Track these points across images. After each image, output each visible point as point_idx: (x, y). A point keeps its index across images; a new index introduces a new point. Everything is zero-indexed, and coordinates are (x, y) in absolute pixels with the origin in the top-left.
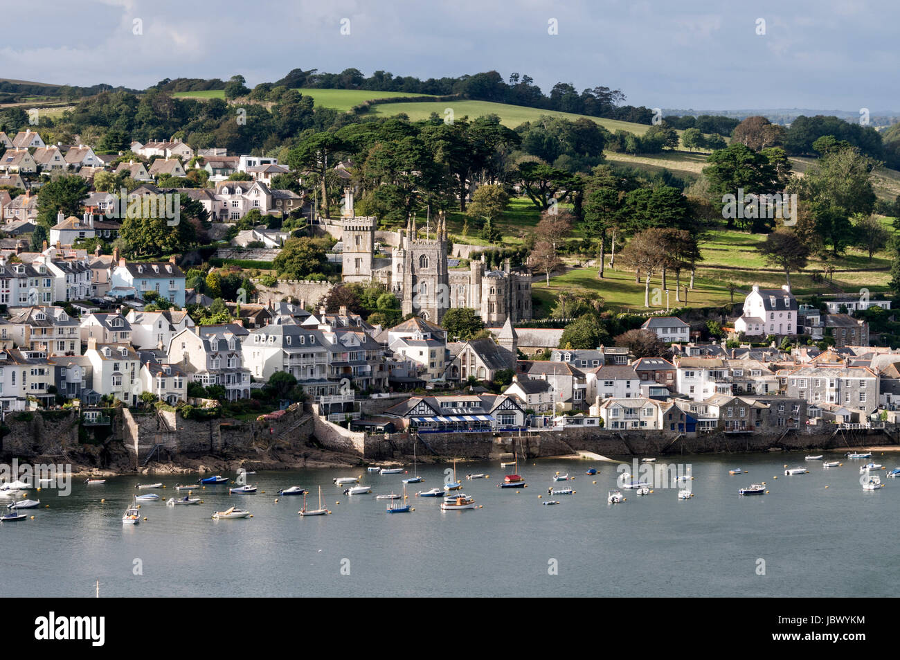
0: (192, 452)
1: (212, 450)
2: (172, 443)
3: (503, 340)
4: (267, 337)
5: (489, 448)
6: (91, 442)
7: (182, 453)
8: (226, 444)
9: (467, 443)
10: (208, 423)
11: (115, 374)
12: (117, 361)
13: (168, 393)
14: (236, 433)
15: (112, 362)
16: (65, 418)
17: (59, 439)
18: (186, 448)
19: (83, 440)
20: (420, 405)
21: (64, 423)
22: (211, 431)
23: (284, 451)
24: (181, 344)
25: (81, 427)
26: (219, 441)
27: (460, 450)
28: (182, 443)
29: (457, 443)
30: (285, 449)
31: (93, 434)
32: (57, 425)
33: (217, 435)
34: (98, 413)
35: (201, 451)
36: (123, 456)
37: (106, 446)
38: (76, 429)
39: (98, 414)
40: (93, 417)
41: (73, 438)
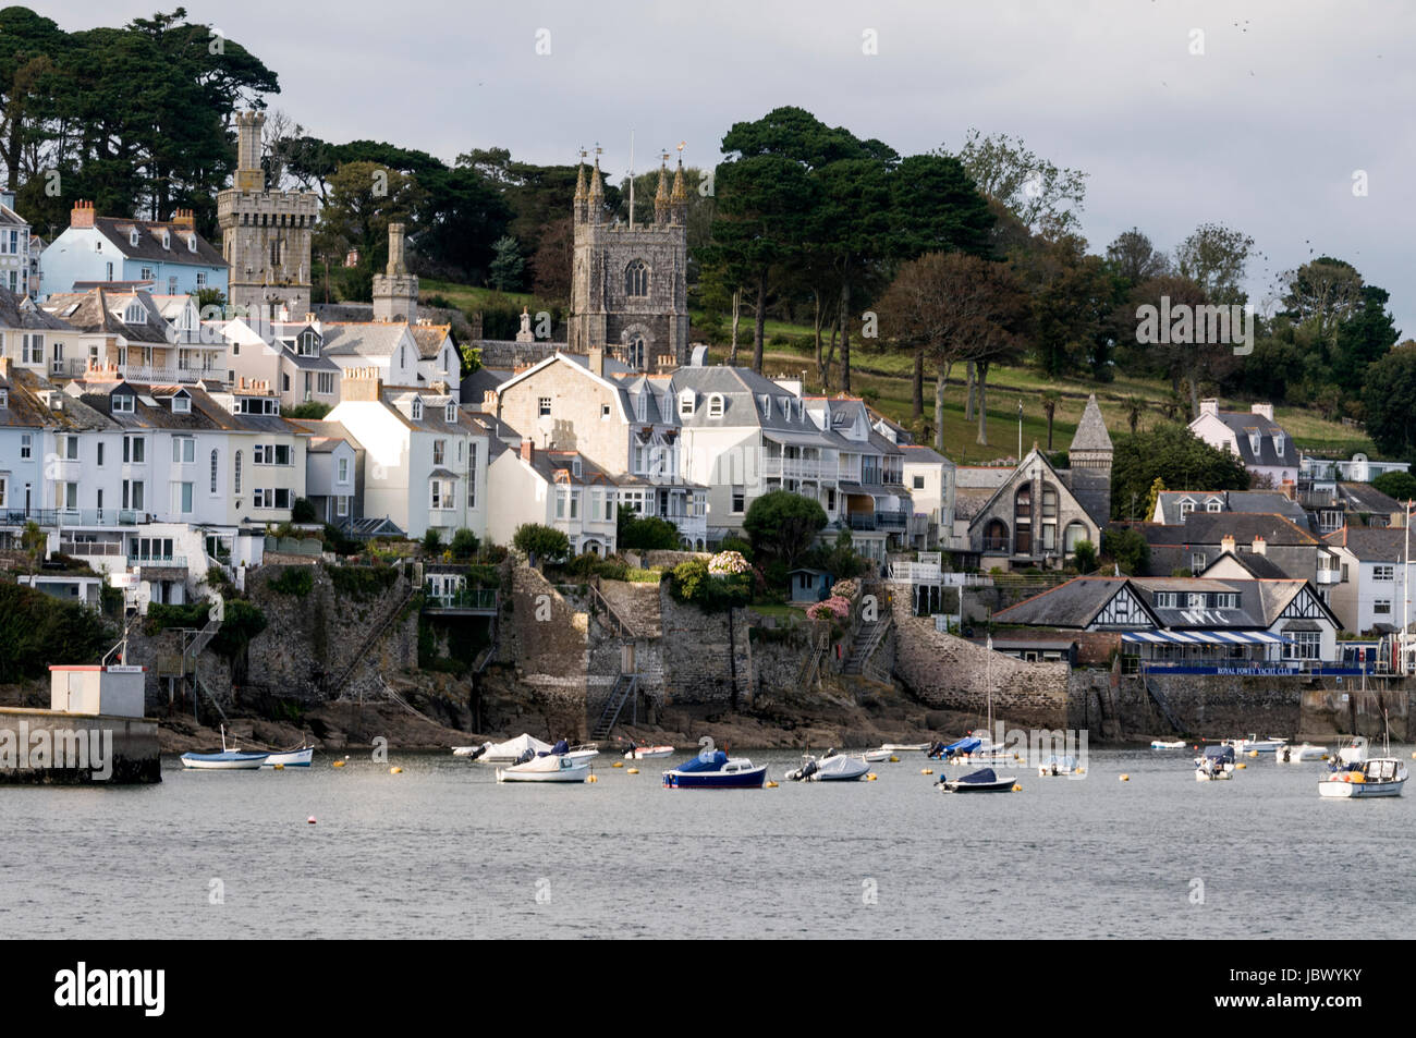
0: (695, 703)
1: (734, 701)
2: (655, 674)
3: (1083, 456)
4: (699, 400)
5: (1293, 721)
6: (442, 668)
7: (676, 702)
8: (762, 682)
9: (1248, 703)
10: (724, 617)
11: (437, 473)
12: (440, 436)
13: (586, 534)
14: (782, 650)
15: (431, 437)
16: (385, 590)
17: (375, 653)
18: (681, 691)
19: (428, 662)
20: (1119, 597)
21: (382, 605)
22: (732, 642)
23: (881, 709)
24: (537, 403)
25: (425, 620)
26: (748, 672)
27: (1232, 724)
28: (674, 673)
29: (1224, 703)
30: (884, 704)
31: (446, 641)
32: (365, 612)
33: (744, 657)
34: (457, 579)
35: (712, 700)
36: (526, 710)
37: (477, 678)
38: (412, 624)
39: (457, 582)
40: (446, 591)
41: (406, 653)
